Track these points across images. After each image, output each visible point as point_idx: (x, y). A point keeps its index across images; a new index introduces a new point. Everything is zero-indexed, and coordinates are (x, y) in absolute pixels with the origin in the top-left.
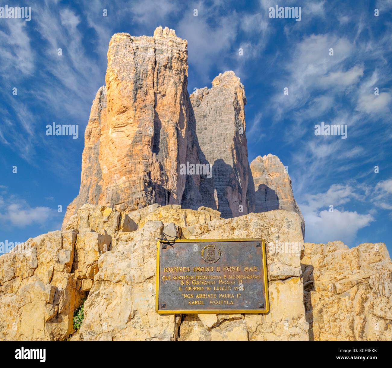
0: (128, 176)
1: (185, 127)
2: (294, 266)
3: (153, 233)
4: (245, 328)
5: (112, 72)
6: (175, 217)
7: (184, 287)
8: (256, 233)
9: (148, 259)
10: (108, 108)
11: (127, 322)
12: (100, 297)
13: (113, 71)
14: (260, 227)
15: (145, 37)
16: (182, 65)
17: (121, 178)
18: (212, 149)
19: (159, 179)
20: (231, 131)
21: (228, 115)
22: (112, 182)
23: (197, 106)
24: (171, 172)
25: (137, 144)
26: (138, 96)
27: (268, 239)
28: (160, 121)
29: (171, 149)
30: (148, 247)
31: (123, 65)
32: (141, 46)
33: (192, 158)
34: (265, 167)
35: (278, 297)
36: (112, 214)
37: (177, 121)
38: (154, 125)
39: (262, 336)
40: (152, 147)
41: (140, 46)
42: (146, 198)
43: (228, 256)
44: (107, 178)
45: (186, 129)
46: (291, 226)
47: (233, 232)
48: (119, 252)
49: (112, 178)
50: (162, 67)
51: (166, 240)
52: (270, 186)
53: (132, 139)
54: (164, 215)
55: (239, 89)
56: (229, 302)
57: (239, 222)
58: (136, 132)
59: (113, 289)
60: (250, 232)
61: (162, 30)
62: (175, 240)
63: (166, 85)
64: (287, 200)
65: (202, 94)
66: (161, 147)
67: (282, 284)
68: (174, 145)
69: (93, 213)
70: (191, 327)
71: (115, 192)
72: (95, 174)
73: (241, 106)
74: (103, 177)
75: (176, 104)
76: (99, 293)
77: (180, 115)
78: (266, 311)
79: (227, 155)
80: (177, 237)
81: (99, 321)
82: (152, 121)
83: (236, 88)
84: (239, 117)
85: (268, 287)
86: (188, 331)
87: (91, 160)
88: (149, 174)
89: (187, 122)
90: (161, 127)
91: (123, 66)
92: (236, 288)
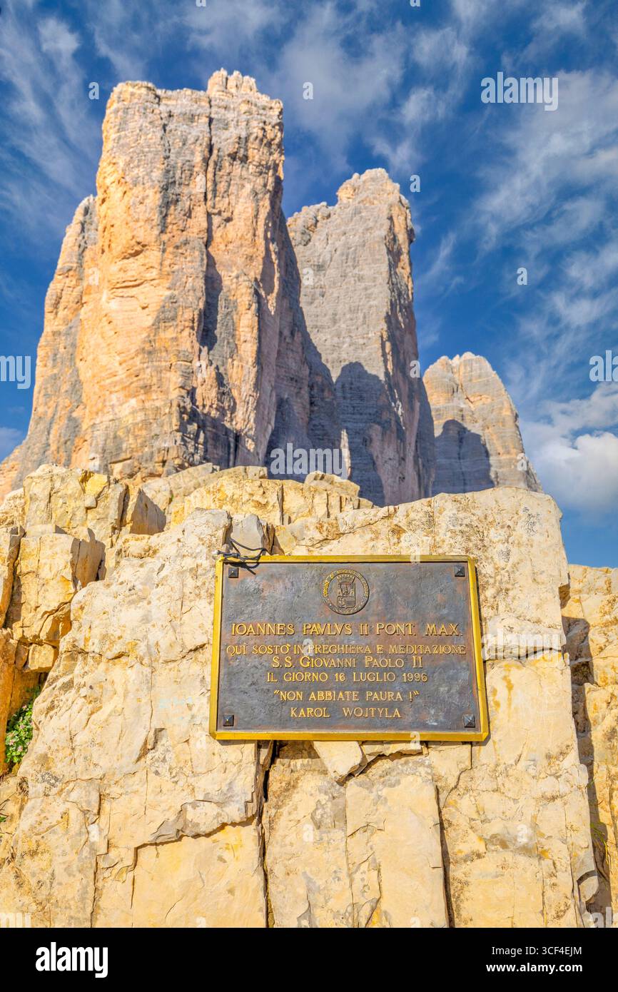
0: (143, 397)
1: (276, 290)
2: (547, 624)
3: (207, 538)
4: (430, 777)
5: (111, 165)
6: (257, 498)
7: (279, 673)
8: (452, 541)
9: (192, 603)
10: (100, 244)
11: (139, 759)
12: (73, 691)
13: (114, 164)
14: (463, 528)
15: (189, 92)
16: (271, 154)
17: (126, 402)
18: (336, 340)
19: (214, 406)
20: (380, 300)
21: (373, 265)
22: (106, 410)
23: (303, 243)
24: (243, 389)
25: (165, 327)
26: (169, 219)
27: (483, 557)
28: (219, 276)
29: (242, 339)
30: (194, 572)
31: (138, 151)
32: (179, 111)
33: (290, 360)
34: (458, 382)
35: (510, 699)
36: (106, 490)
37: (259, 277)
38: (206, 283)
39: (472, 798)
40: (200, 332)
41: (176, 112)
42: (184, 448)
43: (388, 597)
44: (94, 403)
45: (277, 294)
46: (537, 527)
47: (399, 539)
48: (122, 583)
49: (105, 401)
50: (226, 158)
51: (238, 556)
52: (469, 426)
53: (155, 315)
54: (230, 495)
55: (397, 208)
56: (391, 712)
57: (412, 515)
58: (163, 298)
59: (106, 674)
60: (438, 539)
61: (227, 79)
62: (259, 557)
63: (233, 197)
64: (508, 457)
65: (315, 217)
66: (221, 334)
67: (518, 668)
68: (250, 330)
69: (62, 488)
70: (296, 775)
71: (112, 434)
72: (67, 391)
73: (402, 246)
74: (84, 399)
75: (256, 238)
76: (71, 681)
77: (264, 264)
78: (481, 736)
79: (371, 354)
80: (264, 550)
81: (70, 750)
82: (201, 275)
83: (391, 206)
84: (397, 270)
85: (485, 674)
86: (289, 784)
87: (59, 360)
88: (192, 393)
89: (280, 279)
90: (221, 289)
91: (138, 154)
92: (407, 678)
